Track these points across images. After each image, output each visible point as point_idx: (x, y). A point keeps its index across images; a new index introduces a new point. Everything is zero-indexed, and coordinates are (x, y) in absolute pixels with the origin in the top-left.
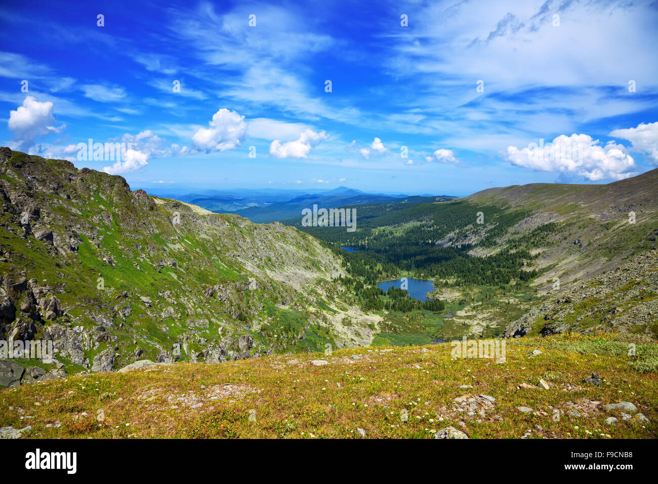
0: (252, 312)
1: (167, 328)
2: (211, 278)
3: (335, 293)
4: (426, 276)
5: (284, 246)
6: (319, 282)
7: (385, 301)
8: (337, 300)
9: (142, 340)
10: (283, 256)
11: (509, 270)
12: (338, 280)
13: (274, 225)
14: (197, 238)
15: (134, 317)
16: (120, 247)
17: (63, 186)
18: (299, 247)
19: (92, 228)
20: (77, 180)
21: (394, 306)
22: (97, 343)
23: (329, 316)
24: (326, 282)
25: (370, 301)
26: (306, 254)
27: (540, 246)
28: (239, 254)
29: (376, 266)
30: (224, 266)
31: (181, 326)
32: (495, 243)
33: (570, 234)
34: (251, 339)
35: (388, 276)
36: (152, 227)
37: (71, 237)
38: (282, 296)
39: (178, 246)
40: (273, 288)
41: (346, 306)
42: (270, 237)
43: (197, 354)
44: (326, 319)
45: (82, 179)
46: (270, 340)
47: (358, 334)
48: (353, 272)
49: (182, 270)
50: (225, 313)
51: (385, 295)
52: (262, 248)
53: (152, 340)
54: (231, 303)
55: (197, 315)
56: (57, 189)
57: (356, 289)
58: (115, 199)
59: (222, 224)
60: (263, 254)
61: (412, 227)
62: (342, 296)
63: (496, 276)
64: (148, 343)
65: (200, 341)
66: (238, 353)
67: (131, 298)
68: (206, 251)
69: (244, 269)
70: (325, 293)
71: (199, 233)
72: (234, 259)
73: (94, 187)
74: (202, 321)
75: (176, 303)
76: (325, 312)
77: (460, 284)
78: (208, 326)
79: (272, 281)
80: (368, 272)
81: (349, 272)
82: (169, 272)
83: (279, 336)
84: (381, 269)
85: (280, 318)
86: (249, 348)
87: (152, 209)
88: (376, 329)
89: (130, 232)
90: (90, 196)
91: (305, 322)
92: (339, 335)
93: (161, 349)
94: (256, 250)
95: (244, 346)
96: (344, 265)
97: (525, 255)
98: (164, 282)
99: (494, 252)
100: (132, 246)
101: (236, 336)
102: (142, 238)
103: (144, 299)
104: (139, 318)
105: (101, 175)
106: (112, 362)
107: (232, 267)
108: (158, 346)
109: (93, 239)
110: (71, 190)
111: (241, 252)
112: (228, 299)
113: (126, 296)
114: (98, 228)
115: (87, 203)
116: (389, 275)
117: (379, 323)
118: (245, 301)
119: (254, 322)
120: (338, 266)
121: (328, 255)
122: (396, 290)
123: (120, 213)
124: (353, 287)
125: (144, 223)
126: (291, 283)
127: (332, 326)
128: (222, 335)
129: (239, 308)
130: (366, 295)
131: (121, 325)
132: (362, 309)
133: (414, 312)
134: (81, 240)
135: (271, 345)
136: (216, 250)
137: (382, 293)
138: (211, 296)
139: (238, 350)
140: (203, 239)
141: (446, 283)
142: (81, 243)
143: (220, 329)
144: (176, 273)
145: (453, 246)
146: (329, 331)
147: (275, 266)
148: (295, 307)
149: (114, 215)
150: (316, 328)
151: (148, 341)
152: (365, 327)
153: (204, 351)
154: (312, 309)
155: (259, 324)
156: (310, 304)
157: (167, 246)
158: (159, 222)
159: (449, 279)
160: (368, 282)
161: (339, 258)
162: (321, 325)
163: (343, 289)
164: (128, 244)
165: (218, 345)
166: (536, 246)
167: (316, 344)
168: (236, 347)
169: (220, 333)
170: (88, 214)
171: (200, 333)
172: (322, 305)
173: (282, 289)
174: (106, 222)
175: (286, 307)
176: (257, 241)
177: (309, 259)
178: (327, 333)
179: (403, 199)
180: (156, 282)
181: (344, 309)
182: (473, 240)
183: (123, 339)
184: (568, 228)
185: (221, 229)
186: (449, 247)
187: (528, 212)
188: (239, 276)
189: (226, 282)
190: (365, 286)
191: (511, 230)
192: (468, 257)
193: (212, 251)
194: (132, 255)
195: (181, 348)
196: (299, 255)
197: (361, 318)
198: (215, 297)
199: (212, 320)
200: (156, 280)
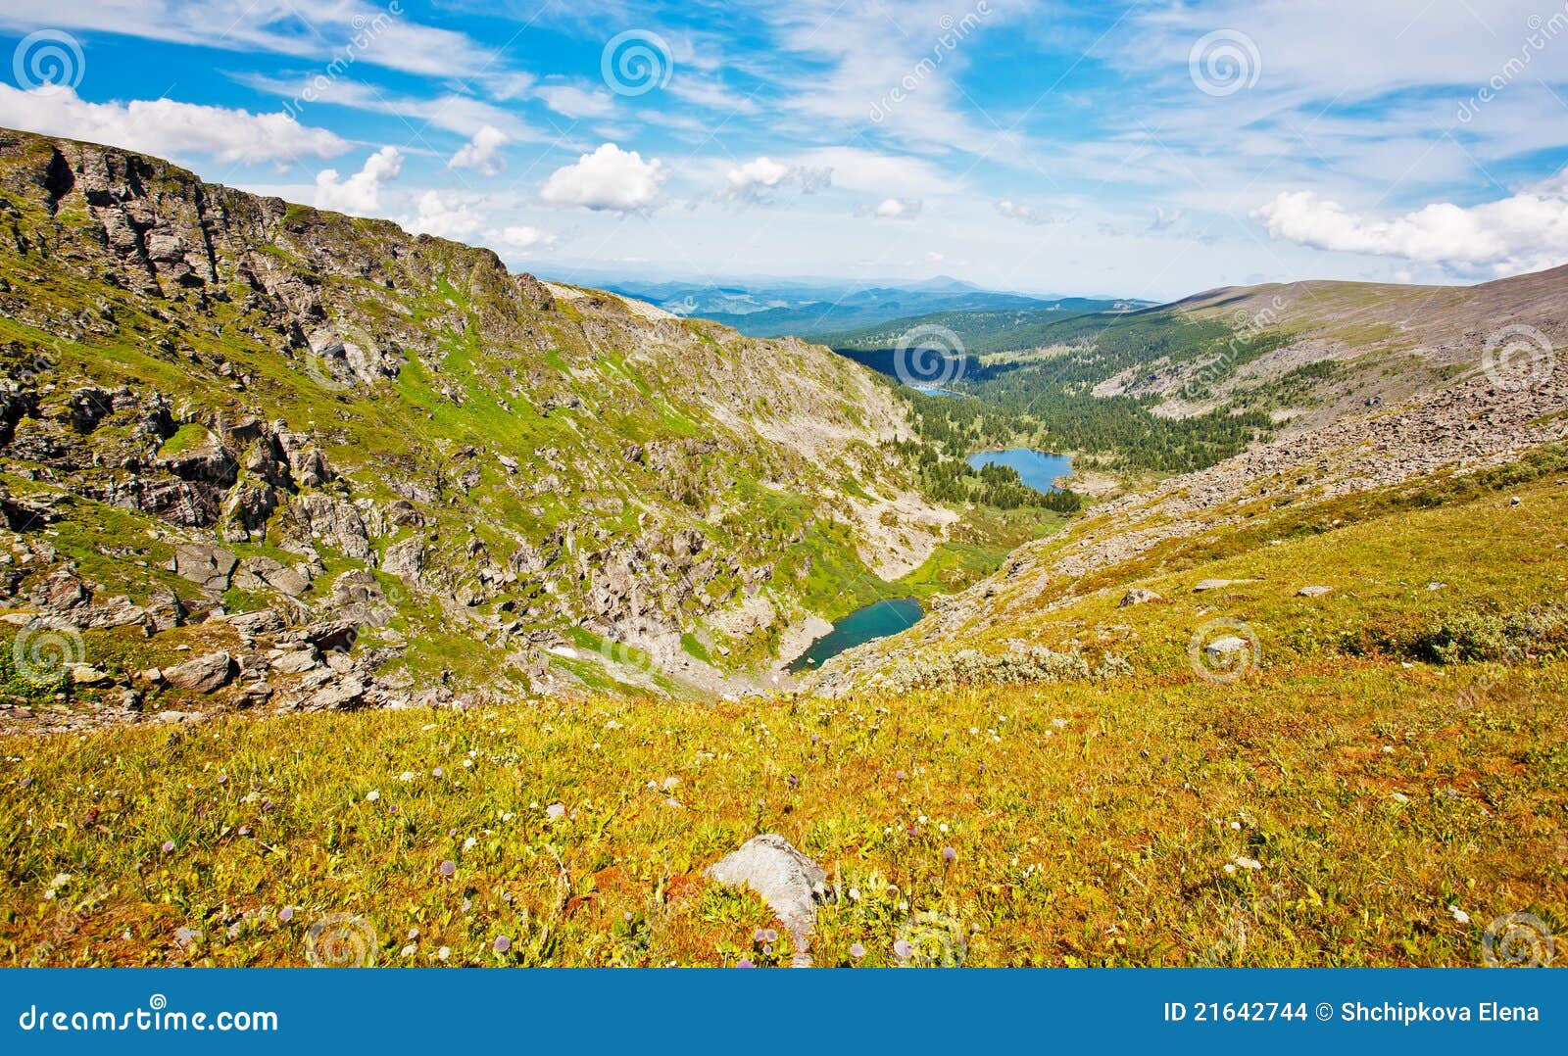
0: (711, 492)
1: (542, 510)
2: (641, 430)
3: (879, 467)
4: (1060, 448)
5: (797, 379)
6: (851, 447)
7: (971, 488)
8: (880, 479)
9: (492, 527)
10: (792, 397)
11: (1220, 447)
12: (889, 445)
13: (783, 343)
14: (629, 360)
15: (483, 488)
16: (476, 372)
17: (378, 266)
18: (826, 383)
19: (428, 338)
20: (406, 255)
21: (986, 496)
22: (395, 528)
23: (857, 506)
24: (866, 447)
25: (942, 486)
26: (838, 397)
27: (1294, 405)
28: (702, 390)
29: (972, 423)
30: (670, 410)
31: (567, 507)
33: (1361, 386)
34: (698, 536)
35: (988, 443)
36: (545, 339)
37: (384, 353)
38: (773, 468)
39: (588, 373)
40: (760, 453)
41: (894, 490)
42: (772, 362)
43: (589, 554)
44: (851, 510)
45: (415, 254)
46: (736, 540)
47: (904, 541)
48: (926, 433)
49: (591, 414)
50: (658, 489)
51: (975, 477)
52: (753, 381)
53: (510, 527)
54: (672, 473)
55: (601, 491)
56: (369, 271)
57: (923, 462)
58: (475, 289)
59: (682, 337)
60: (755, 389)
61: (1054, 355)
62: (891, 473)
63: (1192, 456)
64: (501, 533)
65: (597, 534)
66: (669, 558)
67: (481, 457)
68: (643, 384)
69: (710, 416)
70: (859, 467)
71: (634, 351)
72: (693, 399)
73: (438, 267)
74: (610, 501)
75: (564, 469)
76: (851, 500)
77: (1119, 465)
78: (621, 511)
79: (758, 440)
80: (952, 434)
81: (918, 432)
82: (564, 417)
83: (755, 535)
84: (979, 430)
85: (763, 504)
86: (694, 551)
87: (546, 307)
88: (941, 535)
89: (497, 346)
90: (430, 283)
91: (807, 514)
92: (870, 540)
93: (523, 543)
94: (740, 385)
95: (683, 548)
96: (909, 418)
97: (1260, 420)
98: (549, 433)
99: (1200, 410)
100: (499, 370)
101: (670, 530)
102: (519, 357)
103: (504, 459)
104: (492, 490)
105: (452, 247)
106: (419, 558)
107: (687, 413)
108: (518, 539)
109: (430, 356)
110: (395, 272)
111: (711, 387)
112: (668, 467)
113: (471, 454)
114: (440, 338)
115: (424, 294)
116: (992, 441)
117: (950, 525)
118: (700, 472)
119: (713, 508)
121: (883, 400)
122: (998, 470)
123: (481, 313)
124: (918, 458)
125: (530, 332)
126: (798, 446)
127: (859, 524)
128: (644, 527)
129: (687, 484)
130: (937, 474)
131: (451, 501)
132: (923, 499)
133: (1023, 510)
134: (405, 358)
135: (738, 549)
136: (661, 382)
137: (970, 473)
138: (636, 460)
139: (671, 553)
140: (640, 362)
141: (1095, 464)
142: (406, 363)
143: (641, 516)
144: (575, 419)
145: (1126, 395)
146: (849, 531)
147: (772, 415)
148: (795, 487)
149: (470, 316)
150: (827, 524)
151: (502, 529)
152: (922, 530)
153: (601, 551)
154: (829, 493)
155: (723, 512)
156: (827, 484)
157: (568, 372)
158: (557, 331)
159: (1101, 455)
160: (951, 451)
161: (904, 405)
162: (837, 520)
163: (897, 461)
164: (491, 367)
165: (633, 541)
166: (1285, 403)
167: (822, 553)
168: (668, 548)
169: (641, 523)
170: (425, 314)
171: (602, 520)
172: (850, 486)
173: (776, 455)
174: (456, 328)
175: (778, 487)
176: (746, 368)
177: (840, 405)
178: (846, 536)
179: (1052, 303)
180: (534, 433)
181: (889, 496)
182: (1165, 386)
183: (448, 523)
184: (1360, 372)
185: (679, 346)
186: (1117, 398)
187: (1285, 337)
188: (697, 428)
189: (667, 438)
190: (941, 458)
191: (1243, 370)
192: (1148, 416)
193: (653, 384)
194: (497, 386)
195: (561, 544)
196: (823, 397)
197: (918, 514)
198: (643, 464)
199: (630, 500)
200: (534, 430)
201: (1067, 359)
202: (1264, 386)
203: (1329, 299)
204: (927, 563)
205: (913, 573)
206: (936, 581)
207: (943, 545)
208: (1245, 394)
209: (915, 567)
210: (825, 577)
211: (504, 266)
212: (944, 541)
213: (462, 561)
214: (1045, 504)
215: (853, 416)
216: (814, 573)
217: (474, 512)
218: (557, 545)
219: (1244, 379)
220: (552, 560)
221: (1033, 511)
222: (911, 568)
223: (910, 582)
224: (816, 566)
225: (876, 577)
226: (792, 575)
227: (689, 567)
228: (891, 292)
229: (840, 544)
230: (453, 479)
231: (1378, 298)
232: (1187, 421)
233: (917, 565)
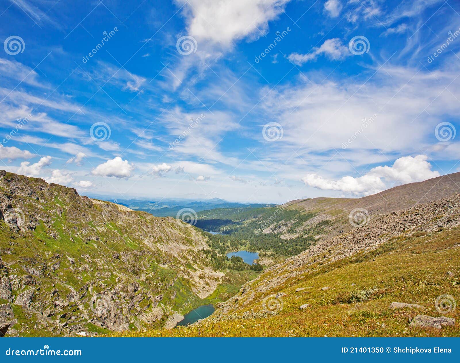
0: (142, 269)
1: (81, 277)
2: (119, 248)
3: (198, 259)
4: (255, 250)
5: (171, 230)
6: (189, 252)
7: (228, 264)
8: (199, 263)
9: (62, 284)
10: (170, 236)
11: (302, 247)
12: (201, 251)
13: (167, 218)
14: (117, 224)
15: (61, 269)
16: (64, 228)
17: (35, 193)
18: (181, 231)
19: (48, 217)
20: (45, 189)
21: (233, 267)
22: (23, 286)
23: (191, 272)
24: (194, 252)
25: (219, 264)
26: (185, 236)
27: (320, 234)
28: (141, 234)
29: (227, 243)
30: (130, 241)
31: (91, 276)
32: (296, 231)
33: (338, 227)
34: (137, 285)
35: (232, 249)
36: (89, 217)
37: (31, 221)
38: (163, 260)
39: (102, 229)
40: (159, 255)
41: (203, 266)
42: (163, 225)
44: (189, 274)
45: (48, 189)
46: (150, 286)
47: (208, 284)
48: (213, 247)
49: (102, 242)
50: (124, 269)
51: (229, 261)
52: (157, 231)
53: (68, 284)
54: (129, 262)
55: (104, 269)
56: (31, 194)
57: (212, 256)
58: (67, 201)
59: (135, 217)
60: (158, 234)
61: (250, 221)
62: (202, 260)
63: (294, 251)
64: (65, 286)
65: (101, 286)
66: (126, 294)
67: (61, 258)
68: (121, 232)
69: (143, 243)
70: (192, 259)
71: (119, 221)
72: (137, 237)
73: (55, 194)
74: (106, 273)
75: (91, 262)
76: (189, 270)
77: (273, 255)
78: (110, 277)
79: (159, 250)
80: (221, 247)
81: (210, 246)
82: (93, 244)
83: (157, 284)
84: (229, 245)
85: (160, 273)
86: (135, 291)
87: (90, 207)
88: (219, 281)
89: (72, 219)
90: (52, 198)
91: (175, 276)
92: (196, 284)
93: (73, 290)
94: (153, 232)
95: (132, 289)
96: (207, 242)
97: (312, 239)
98: (87, 249)
99: (294, 236)
100: (72, 227)
101: (127, 283)
102: (79, 223)
103: (70, 259)
104: (63, 270)
105: (61, 187)
106: (31, 298)
107: (135, 242)
108: (71, 289)
109: (48, 223)
110: (40, 195)
111: (143, 233)
112: (128, 260)
113: (58, 257)
114: (52, 217)
115: (49, 202)
117: (222, 278)
118: (139, 262)
119: (143, 275)
120: (204, 243)
121: (199, 236)
122: (236, 258)
123: (68, 209)
124: (211, 255)
125: (84, 215)
126: (172, 252)
127: (192, 279)
129: (134, 266)
130: (217, 260)
131: (47, 275)
132: (213, 269)
133: (245, 271)
134: (39, 223)
135: (151, 289)
136: (127, 231)
137: (227, 259)
138: (117, 258)
139: (127, 292)
140: (120, 225)
141: (266, 255)
142: (39, 225)
143: (117, 278)
144: (97, 244)
145: (272, 232)
146: (189, 281)
147: (163, 242)
148: (171, 266)
149: (64, 210)
150: (181, 279)
151: (66, 285)
152: (213, 280)
153: (102, 292)
154: (182, 268)
155: (146, 276)
156: (181, 265)
157: (96, 228)
158: (94, 215)
159: (267, 252)
160: (221, 253)
161: (205, 238)
162: (185, 277)
163: (204, 256)
164: (69, 226)
165: (114, 288)
166: (318, 233)
167: (180, 289)
168: (126, 290)
169: (117, 281)
170: (48, 208)
171: (103, 281)
172: (189, 265)
173: (164, 256)
174: (59, 214)
175: (165, 267)
176: (155, 227)
177: (185, 238)
178: (188, 283)
179: (248, 206)
180: (82, 249)
181: (202, 268)
182: (283, 229)
183: (45, 283)
184: (336, 223)
185: (134, 219)
186: (270, 233)
187: (315, 214)
188: (138, 247)
189: (128, 250)
190: (218, 255)
191: (305, 224)
192: (280, 239)
193: (124, 232)
194: (70, 233)
195: (87, 290)
196: (180, 236)
197: (211, 274)
198: (119, 259)
199: (114, 273)
200: (82, 248)
201: (254, 222)
202: (312, 228)
203: (324, 203)
204: (215, 291)
205: (211, 295)
206: (218, 298)
207: (220, 284)
208: (306, 231)
209: (211, 293)
210: (181, 298)
211: (78, 194)
212: (220, 283)
213: (48, 298)
214: (252, 269)
215: (189, 242)
216: (177, 297)
217: (56, 279)
218: (85, 290)
219: (306, 226)
220: (83, 296)
221: (248, 271)
222: (210, 294)
223: (209, 298)
224: (178, 294)
225: (198, 297)
226: (170, 298)
227: (133, 297)
228: (200, 203)
229: (186, 286)
230: (49, 266)
231: (337, 202)
232: (291, 240)
233: (212, 292)
